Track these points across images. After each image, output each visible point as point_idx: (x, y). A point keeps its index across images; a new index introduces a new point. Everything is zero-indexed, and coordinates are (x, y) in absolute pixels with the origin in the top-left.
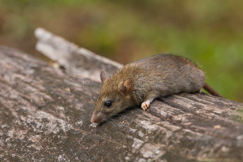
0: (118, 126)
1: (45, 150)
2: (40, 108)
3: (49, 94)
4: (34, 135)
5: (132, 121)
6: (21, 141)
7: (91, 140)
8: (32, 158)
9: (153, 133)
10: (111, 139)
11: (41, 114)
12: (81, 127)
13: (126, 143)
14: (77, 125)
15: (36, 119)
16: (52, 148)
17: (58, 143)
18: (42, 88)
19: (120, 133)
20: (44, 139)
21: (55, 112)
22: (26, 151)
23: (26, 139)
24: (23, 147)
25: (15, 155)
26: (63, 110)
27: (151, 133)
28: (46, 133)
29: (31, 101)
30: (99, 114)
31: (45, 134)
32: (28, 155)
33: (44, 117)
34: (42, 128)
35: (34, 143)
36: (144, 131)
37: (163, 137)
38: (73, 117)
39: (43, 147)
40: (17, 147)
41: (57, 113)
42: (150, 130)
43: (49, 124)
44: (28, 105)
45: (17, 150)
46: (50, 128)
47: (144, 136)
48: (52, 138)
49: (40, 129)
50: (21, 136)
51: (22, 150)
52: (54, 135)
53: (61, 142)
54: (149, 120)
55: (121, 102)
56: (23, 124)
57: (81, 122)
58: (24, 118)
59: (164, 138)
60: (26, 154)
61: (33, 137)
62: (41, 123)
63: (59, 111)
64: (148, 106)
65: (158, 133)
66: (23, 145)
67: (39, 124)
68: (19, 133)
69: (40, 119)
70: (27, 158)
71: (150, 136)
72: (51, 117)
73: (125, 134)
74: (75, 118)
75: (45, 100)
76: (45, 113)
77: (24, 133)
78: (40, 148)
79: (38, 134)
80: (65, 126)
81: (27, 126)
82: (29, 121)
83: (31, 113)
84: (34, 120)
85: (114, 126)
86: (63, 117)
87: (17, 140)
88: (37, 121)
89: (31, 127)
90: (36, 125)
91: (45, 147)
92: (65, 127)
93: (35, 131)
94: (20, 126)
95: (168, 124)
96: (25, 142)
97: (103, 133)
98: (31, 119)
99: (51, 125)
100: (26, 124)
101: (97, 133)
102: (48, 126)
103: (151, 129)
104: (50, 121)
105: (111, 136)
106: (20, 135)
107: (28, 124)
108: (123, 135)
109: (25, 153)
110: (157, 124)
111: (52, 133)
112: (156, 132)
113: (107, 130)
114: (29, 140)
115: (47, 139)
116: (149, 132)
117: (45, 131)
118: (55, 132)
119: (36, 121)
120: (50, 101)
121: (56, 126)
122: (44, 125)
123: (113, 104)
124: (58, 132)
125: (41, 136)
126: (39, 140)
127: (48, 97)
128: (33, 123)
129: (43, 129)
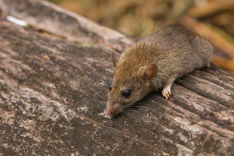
0: (142, 121)
1: (47, 143)
2: (21, 82)
3: (26, 62)
4: (25, 120)
5: (161, 116)
6: (10, 126)
7: (110, 137)
8: (32, 153)
9: (199, 138)
10: (137, 138)
11: (27, 91)
12: (85, 114)
13: (165, 149)
14: (79, 111)
15: (22, 98)
16: (56, 141)
17: (63, 135)
18: (14, 53)
19: (149, 131)
20: (40, 126)
21: (44, 89)
22: (22, 141)
23: (15, 124)
24: (15, 135)
25: (8, 145)
26: (54, 87)
27: (197, 138)
28: (40, 118)
29: (7, 71)
30: (116, 106)
31: (40, 120)
32: (25, 147)
33: (33, 97)
34: (33, 111)
35: (29, 131)
36: (186, 133)
37: (217, 146)
38: (71, 100)
39: (43, 138)
40: (6, 135)
41: (46, 91)
42: (193, 133)
43: (43, 107)
44: (6, 77)
45: (7, 138)
46: (45, 113)
47: (188, 142)
48: (52, 126)
49: (32, 112)
50: (8, 120)
51: (15, 140)
52: (54, 123)
53: (66, 134)
54: (185, 116)
55: (141, 90)
56: (7, 103)
57: (85, 108)
58: (6, 95)
59: (219, 147)
60: (22, 146)
61: (25, 122)
62: (30, 104)
63: (49, 88)
64: (170, 94)
65: (207, 138)
66: (14, 133)
67: (28, 106)
68: (4, 114)
69: (28, 98)
70: (25, 151)
71: (196, 142)
72: (41, 97)
73: (158, 134)
74: (75, 101)
75: (24, 71)
76: (32, 91)
77: (11, 116)
78: (40, 140)
79: (30, 118)
80: (65, 111)
81: (12, 107)
82: (14, 100)
83: (13, 89)
84: (20, 99)
85: (137, 120)
86: (56, 97)
87: (4, 124)
88: (25, 101)
89: (18, 108)
90: (24, 107)
91: (47, 138)
92: (65, 113)
93: (25, 114)
94: (3, 105)
95: (215, 126)
96: (17, 129)
97: (123, 127)
98: (16, 97)
99: (45, 108)
100: (10, 104)
101: (113, 127)
102: (41, 110)
103: (195, 132)
104: (43, 103)
105: (136, 134)
106: (7, 118)
107: (13, 104)
108: (155, 135)
109: (20, 144)
110: (199, 125)
111: (50, 120)
112: (204, 137)
113: (127, 125)
114: (21, 126)
115: (45, 127)
116: (193, 136)
117: (39, 116)
118: (54, 119)
119: (23, 101)
120: (31, 73)
121: (52, 110)
122: (35, 107)
123: (132, 93)
124: (57, 119)
125: (36, 122)
126: (34, 127)
127: (26, 67)
128: (20, 103)
129: (35, 112)
